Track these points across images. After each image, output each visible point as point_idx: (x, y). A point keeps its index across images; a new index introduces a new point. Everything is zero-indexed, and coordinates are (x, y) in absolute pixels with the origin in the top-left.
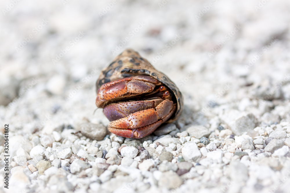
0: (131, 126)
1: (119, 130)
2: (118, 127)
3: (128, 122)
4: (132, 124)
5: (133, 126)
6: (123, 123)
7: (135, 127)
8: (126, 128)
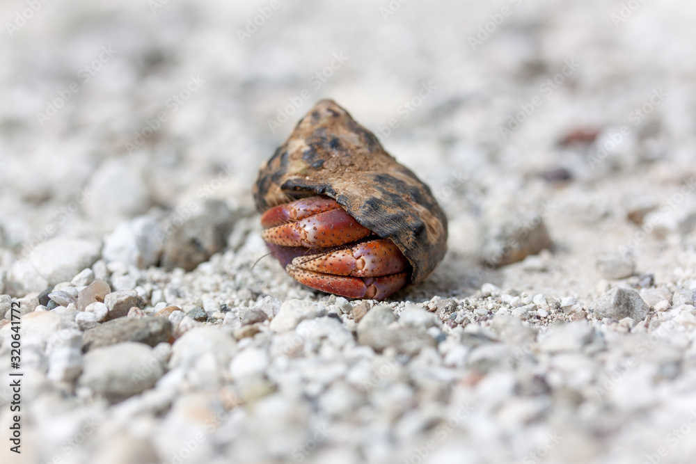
0: (360, 271)
1: (330, 279)
2: (324, 270)
3: (354, 260)
4: (364, 266)
5: (364, 270)
6: (340, 260)
7: (368, 273)
8: (345, 274)
